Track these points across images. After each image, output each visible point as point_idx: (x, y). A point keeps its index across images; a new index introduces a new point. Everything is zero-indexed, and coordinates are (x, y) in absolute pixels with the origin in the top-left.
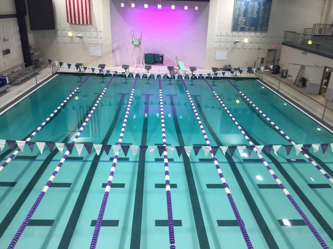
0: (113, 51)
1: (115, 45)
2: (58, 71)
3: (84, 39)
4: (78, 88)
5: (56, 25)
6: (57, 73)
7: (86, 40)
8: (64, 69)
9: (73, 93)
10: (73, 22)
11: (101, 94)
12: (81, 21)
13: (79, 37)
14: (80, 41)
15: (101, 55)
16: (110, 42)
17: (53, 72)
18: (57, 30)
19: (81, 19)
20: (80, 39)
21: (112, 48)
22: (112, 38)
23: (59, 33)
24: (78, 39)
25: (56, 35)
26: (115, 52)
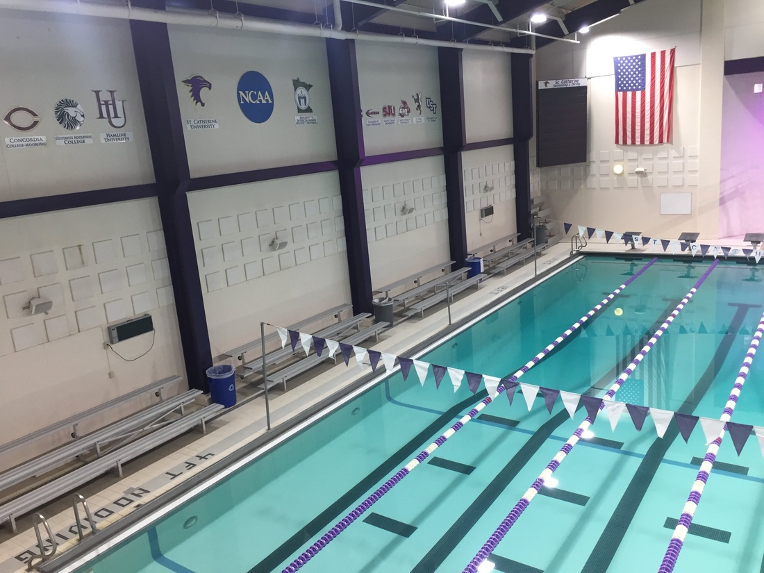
0: (722, 201)
1: (730, 186)
2: (583, 250)
3: (649, 177)
4: (623, 286)
5: (590, 152)
6: (580, 253)
7: (655, 179)
8: (597, 244)
9: (611, 296)
10: (629, 141)
11: (680, 302)
12: (647, 138)
13: (638, 173)
14: (640, 181)
15: (688, 211)
16: (717, 178)
17: (572, 252)
18: (590, 162)
19: (647, 132)
20: (639, 178)
21: (721, 193)
22: (721, 169)
23: (594, 168)
24: (636, 177)
25: (586, 173)
26: (728, 204)
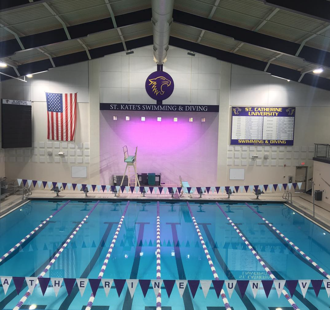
0: (101, 171)
1: (104, 163)
2: (31, 197)
3: (66, 157)
4: (51, 217)
5: (34, 142)
6: (29, 199)
7: (69, 159)
8: (38, 193)
9: (45, 222)
10: (55, 138)
11: (80, 223)
12: (65, 138)
13: (60, 155)
14: (61, 159)
15: (85, 176)
16: (98, 160)
17: (23, 198)
18: (34, 147)
19: (65, 134)
20: (61, 158)
21: (100, 167)
22: (100, 156)
23: (36, 151)
24: (59, 157)
25: (32, 153)
26: (104, 173)
